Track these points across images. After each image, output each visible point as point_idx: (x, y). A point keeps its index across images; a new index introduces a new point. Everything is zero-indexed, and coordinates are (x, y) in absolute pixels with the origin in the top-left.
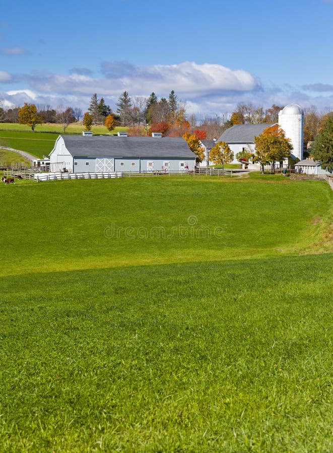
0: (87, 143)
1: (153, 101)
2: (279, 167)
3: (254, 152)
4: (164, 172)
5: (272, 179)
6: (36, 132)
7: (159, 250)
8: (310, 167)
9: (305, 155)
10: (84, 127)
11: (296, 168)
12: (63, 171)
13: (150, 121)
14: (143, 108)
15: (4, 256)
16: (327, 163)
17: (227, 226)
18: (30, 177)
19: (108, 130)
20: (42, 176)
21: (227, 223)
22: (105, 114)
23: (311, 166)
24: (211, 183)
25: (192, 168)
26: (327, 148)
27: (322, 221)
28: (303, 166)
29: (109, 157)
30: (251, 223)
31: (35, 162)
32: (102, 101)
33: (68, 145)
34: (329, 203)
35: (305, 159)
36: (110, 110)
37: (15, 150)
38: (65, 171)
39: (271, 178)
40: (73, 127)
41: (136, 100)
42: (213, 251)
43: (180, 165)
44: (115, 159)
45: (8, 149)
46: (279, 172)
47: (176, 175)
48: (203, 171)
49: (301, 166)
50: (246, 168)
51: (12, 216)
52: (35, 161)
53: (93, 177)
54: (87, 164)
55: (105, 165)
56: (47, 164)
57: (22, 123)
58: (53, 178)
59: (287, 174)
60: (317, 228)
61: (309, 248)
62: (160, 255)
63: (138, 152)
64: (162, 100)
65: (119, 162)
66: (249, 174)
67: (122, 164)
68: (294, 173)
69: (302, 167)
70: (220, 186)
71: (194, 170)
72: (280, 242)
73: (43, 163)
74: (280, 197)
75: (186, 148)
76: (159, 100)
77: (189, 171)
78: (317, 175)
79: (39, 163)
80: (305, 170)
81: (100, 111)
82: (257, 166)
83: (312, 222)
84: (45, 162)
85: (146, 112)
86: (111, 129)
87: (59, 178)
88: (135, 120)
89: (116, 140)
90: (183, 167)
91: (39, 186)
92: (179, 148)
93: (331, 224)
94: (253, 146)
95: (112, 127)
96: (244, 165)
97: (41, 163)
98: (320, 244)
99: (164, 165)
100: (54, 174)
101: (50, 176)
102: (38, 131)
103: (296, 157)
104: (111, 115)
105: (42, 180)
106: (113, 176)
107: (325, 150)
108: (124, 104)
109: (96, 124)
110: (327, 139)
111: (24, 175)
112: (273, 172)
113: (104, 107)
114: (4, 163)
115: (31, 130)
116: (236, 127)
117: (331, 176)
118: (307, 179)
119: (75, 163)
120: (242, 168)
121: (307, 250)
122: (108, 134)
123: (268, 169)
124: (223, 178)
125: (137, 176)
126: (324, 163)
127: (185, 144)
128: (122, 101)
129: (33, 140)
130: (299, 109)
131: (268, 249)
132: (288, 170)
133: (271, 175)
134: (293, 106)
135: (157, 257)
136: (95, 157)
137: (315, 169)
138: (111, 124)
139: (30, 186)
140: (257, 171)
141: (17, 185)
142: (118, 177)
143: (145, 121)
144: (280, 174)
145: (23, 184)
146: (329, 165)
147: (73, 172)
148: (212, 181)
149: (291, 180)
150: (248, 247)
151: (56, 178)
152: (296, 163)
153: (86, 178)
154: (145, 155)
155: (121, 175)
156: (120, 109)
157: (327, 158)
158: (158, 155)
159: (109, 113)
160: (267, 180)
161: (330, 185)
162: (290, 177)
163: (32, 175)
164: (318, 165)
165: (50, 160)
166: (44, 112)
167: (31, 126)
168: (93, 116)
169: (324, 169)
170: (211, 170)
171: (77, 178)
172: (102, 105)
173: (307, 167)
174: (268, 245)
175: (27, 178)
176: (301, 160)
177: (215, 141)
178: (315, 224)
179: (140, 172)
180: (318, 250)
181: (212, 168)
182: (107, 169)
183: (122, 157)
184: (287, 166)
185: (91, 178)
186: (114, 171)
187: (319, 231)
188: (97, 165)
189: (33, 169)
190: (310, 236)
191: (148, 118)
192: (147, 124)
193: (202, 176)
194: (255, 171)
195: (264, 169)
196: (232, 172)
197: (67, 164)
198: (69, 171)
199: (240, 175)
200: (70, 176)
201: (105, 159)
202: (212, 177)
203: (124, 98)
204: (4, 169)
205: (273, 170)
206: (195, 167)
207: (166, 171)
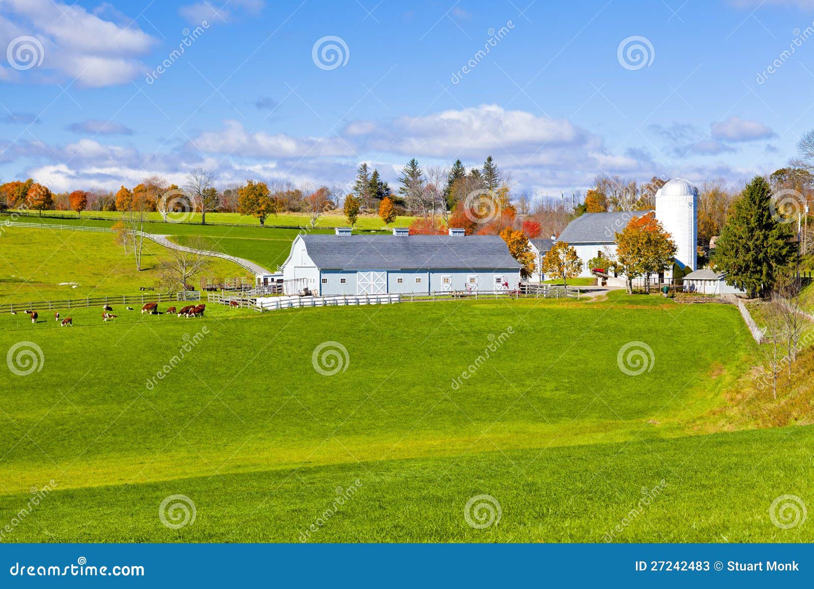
0: (342, 247)
1: (458, 174)
2: (657, 281)
3: (616, 259)
4: (467, 293)
5: (646, 302)
6: (267, 227)
7: (454, 424)
8: (708, 282)
9: (701, 262)
10: (346, 218)
11: (685, 283)
12: (303, 293)
13: (454, 207)
14: (442, 186)
15: (198, 438)
16: (737, 274)
17: (568, 382)
18: (249, 303)
19: (384, 223)
20: (269, 302)
21: (569, 378)
22: (380, 195)
23: (710, 280)
24: (544, 310)
25: (514, 286)
26: (734, 250)
27: (725, 372)
28: (697, 280)
29: (379, 269)
30: (609, 378)
31: (259, 279)
32: (376, 174)
33: (312, 250)
34: (737, 342)
35: (701, 268)
36: (388, 190)
37: (232, 258)
38: (308, 293)
39: (644, 301)
40: (326, 218)
41: (429, 172)
42: (543, 425)
43: (495, 280)
44: (388, 272)
45: (220, 256)
46: (658, 290)
47: (488, 298)
48: (533, 290)
49: (693, 280)
50: (604, 284)
51: (217, 369)
52: (259, 276)
53: (352, 302)
54: (343, 281)
55: (371, 282)
56: (279, 281)
57: (243, 212)
58: (287, 306)
59: (670, 294)
60: (717, 384)
61: (701, 418)
62: (456, 432)
63: (428, 261)
64: (473, 172)
65: (394, 277)
66: (608, 294)
67: (400, 280)
68: (681, 291)
69: (695, 282)
70: (558, 315)
71: (518, 289)
72: (655, 408)
73: (273, 280)
74: (657, 331)
75: (505, 253)
76: (468, 172)
77: (509, 291)
78: (719, 295)
79: (266, 280)
80: (699, 286)
81: (372, 192)
82: (621, 281)
83: (709, 373)
84: (276, 279)
85: (448, 191)
86: (389, 220)
87: (296, 305)
88: (429, 205)
89: (390, 241)
90: (500, 285)
91: (262, 318)
92: (493, 252)
93: (739, 377)
94: (613, 249)
95: (390, 218)
96: (600, 280)
97: (269, 280)
98: (721, 411)
99: (468, 281)
100: (288, 298)
101: (282, 303)
102: (270, 225)
103: (686, 264)
104: (389, 198)
105: (269, 308)
106: (384, 301)
107: (732, 253)
108: (410, 178)
109: (365, 213)
110: (735, 236)
111: (240, 300)
112: (647, 290)
113: (379, 184)
114: (214, 279)
115: (259, 223)
116: (588, 216)
117: (742, 296)
118: (702, 302)
119: (323, 280)
120: (597, 285)
121: (698, 422)
122: (384, 229)
123: (639, 286)
124: (564, 302)
125: (423, 300)
126: (730, 274)
127: (503, 246)
128: (407, 174)
129: (263, 241)
130: (689, 186)
131: (634, 421)
132: (671, 286)
133: (644, 297)
134: (679, 181)
135: (450, 436)
136: (357, 270)
137: (716, 284)
138: (389, 212)
139: (249, 319)
140: (621, 289)
141: (227, 317)
142: (393, 303)
143: (444, 207)
144: (658, 295)
145: (237, 316)
146: (739, 277)
147: (321, 295)
148: (547, 307)
149: (675, 303)
150: (601, 417)
151: (292, 305)
152: (685, 275)
153: (341, 305)
154: (439, 266)
155: (397, 299)
156: (405, 187)
157: (735, 266)
158: (460, 266)
159: (387, 193)
160: (636, 304)
161: (741, 311)
162: (674, 299)
163: (252, 300)
164: (720, 278)
165: (283, 275)
166: (282, 193)
167: (258, 217)
168: (361, 200)
169: (731, 285)
170: (545, 289)
171: (325, 305)
172: (375, 182)
173: (703, 282)
174: (633, 414)
175: (245, 306)
176: (693, 270)
177: (553, 241)
178: (715, 377)
179: (429, 294)
180: (716, 422)
181: (547, 286)
182: (375, 288)
183: (400, 270)
184: (671, 280)
185: (349, 304)
186: (388, 292)
187: (720, 389)
188: (359, 283)
189: (255, 290)
190: (705, 397)
191: (450, 202)
192: (448, 212)
193: (529, 299)
194: (618, 289)
195: (633, 284)
196: (579, 292)
197: (311, 282)
198: (313, 293)
199: (593, 297)
200: (315, 302)
201: (372, 272)
202: (546, 300)
203: (412, 170)
204: (214, 289)
205: (647, 287)
206: (520, 283)
207: (471, 292)
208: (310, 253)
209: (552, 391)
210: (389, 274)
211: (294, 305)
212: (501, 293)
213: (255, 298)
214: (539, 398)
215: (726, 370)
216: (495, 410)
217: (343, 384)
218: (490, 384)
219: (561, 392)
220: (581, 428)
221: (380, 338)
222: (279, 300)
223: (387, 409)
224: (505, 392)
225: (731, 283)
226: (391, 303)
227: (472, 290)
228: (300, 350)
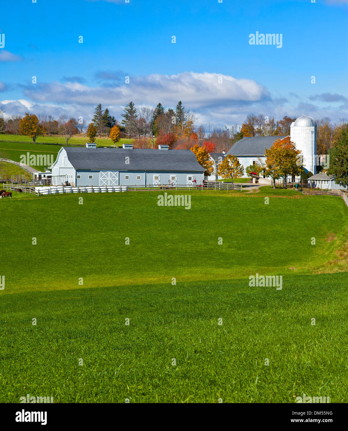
0: (90, 155)
1: (159, 112)
2: (291, 181)
3: (265, 166)
4: (170, 186)
5: (284, 194)
6: (37, 144)
7: (165, 268)
8: (323, 182)
9: (318, 169)
10: (88, 139)
11: (309, 182)
12: (65, 184)
13: (157, 133)
14: (149, 119)
16: (342, 177)
17: (237, 243)
18: (30, 190)
19: (113, 142)
20: (43, 190)
21: (236, 240)
22: (110, 125)
23: (325, 181)
24: (220, 198)
25: (200, 182)
26: (341, 161)
27: (336, 238)
28: (316, 180)
29: (113, 170)
30: (262, 241)
31: (36, 175)
32: (107, 111)
33: (71, 157)
34: (343, 219)
35: (318, 173)
36: (114, 121)
37: (15, 162)
38: (68, 184)
40: (76, 138)
41: (142, 110)
42: (222, 269)
43: (188, 178)
44: (120, 172)
45: (8, 161)
46: (292, 186)
47: (183, 190)
48: (212, 185)
49: (314, 180)
50: (257, 182)
51: (11, 231)
52: (36, 173)
54: (91, 177)
55: (109, 178)
56: (48, 177)
58: (55, 192)
59: (300, 189)
60: (331, 246)
61: (323, 266)
62: (166, 273)
63: (144, 165)
64: (170, 111)
65: (123, 175)
66: (260, 189)
67: (127, 177)
68: (307, 187)
70: (229, 201)
71: (202, 184)
72: (292, 260)
73: (44, 176)
74: (292, 212)
75: (194, 162)
76: (166, 110)
77: (197, 185)
78: (331, 190)
79: (40, 176)
80: (318, 185)
81: (104, 122)
82: (268, 180)
83: (325, 239)
84: (46, 175)
85: (153, 123)
86: (116, 141)
87: (61, 192)
88: (141, 131)
89: (121, 152)
90: (191, 181)
91: (39, 199)
92: (186, 161)
93: (345, 241)
94: (264, 159)
95: (117, 139)
96: (254, 180)
97: (42, 176)
98: (335, 262)
99: (171, 179)
100: (55, 187)
101: (52, 190)
102: (40, 142)
103: (309, 171)
104: (117, 127)
105: (44, 194)
106: (117, 190)
107: (340, 163)
108: (129, 115)
109: (100, 136)
110: (341, 152)
111: (24, 188)
112: (285, 186)
113: (109, 118)
114: (4, 176)
115: (32, 141)
116: (246, 139)
117: (345, 190)
118: (320, 194)
119: (78, 176)
120: (252, 182)
121: (321, 269)
122: (112, 146)
123: (280, 184)
124: (232, 192)
125: (142, 190)
126: (338, 177)
127: (194, 157)
128: (127, 112)
129: (35, 152)
130: (312, 121)
131: (280, 268)
132: (300, 184)
133: (283, 190)
134: (306, 118)
135: (163, 276)
136: (99, 170)
137: (329, 183)
138: (117, 135)
139: (30, 200)
140: (267, 185)
141: (17, 198)
142: (123, 191)
143: (151, 133)
144: (292, 189)
145: (23, 198)
146: (344, 179)
147: (76, 186)
148: (221, 195)
149: (303, 195)
150: (258, 265)
151: (58, 192)
152: (308, 178)
153: (90, 192)
154: (152, 169)
155: (126, 189)
156: (126, 120)
157: (341, 172)
158: (165, 169)
159: (114, 124)
160: (278, 195)
161: (345, 200)
162: (303, 192)
163: (33, 188)
164: (331, 179)
165: (51, 173)
166: (46, 123)
167: (32, 137)
168: (97, 127)
169: (338, 184)
170: (220, 184)
171: (79, 192)
172: (107, 116)
173: (321, 181)
174: (279, 263)
175: (28, 192)
176: (313, 174)
177: (224, 154)
178: (329, 241)
179: (146, 186)
180: (332, 269)
181: (221, 183)
182: (111, 182)
183: (127, 171)
184: (300, 180)
185: (95, 192)
186: (119, 185)
187: (333, 249)
188: (101, 179)
189: (34, 182)
190: (324, 254)
191: (155, 129)
192: (153, 136)
193: (210, 190)
194: (266, 185)
195: (276, 182)
196: (241, 186)
197: (70, 177)
198: (71, 184)
199: (250, 190)
200: (73, 190)
201: (109, 172)
202: (221, 191)
203: (130, 109)
204: (4, 182)
205: (285, 184)
206: (204, 181)
207: (172, 185)
208: (69, 159)
209: (227, 248)
210: (120, 173)
211: (59, 192)
212: (191, 186)
213: (34, 187)
214: (218, 252)
215: (337, 237)
216: (191, 260)
217: (94, 242)
218: (187, 243)
219: (232, 249)
220: (247, 271)
221: (115, 214)
222: (50, 188)
223: (121, 258)
224: (196, 248)
225: (338, 183)
226: (122, 191)
227: (173, 184)
228: (64, 220)
